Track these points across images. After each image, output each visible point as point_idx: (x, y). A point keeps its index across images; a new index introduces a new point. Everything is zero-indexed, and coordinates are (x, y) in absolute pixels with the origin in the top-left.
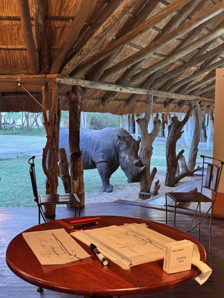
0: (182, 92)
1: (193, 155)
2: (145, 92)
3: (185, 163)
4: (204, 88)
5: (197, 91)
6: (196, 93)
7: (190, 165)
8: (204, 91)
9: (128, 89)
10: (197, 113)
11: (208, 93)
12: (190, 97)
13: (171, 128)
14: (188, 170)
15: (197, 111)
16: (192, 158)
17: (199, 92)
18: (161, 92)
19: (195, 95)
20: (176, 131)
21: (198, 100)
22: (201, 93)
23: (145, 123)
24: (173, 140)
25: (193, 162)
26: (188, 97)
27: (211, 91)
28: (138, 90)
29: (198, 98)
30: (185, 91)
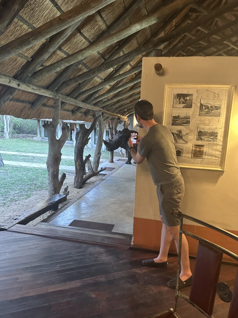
0: (88, 102)
1: (97, 158)
2: (51, 94)
3: (91, 166)
4: (106, 101)
5: (100, 103)
6: (99, 105)
7: (94, 167)
8: (106, 104)
9: (29, 87)
10: (101, 123)
11: (108, 107)
12: (95, 108)
13: (79, 135)
14: (93, 171)
15: (100, 120)
16: (96, 161)
17: (102, 104)
18: (69, 98)
19: (98, 106)
20: (83, 138)
21: (101, 112)
22: (103, 105)
23: (52, 129)
24: (81, 146)
25: (97, 164)
26: (93, 108)
27: (110, 105)
28: (42, 90)
29: (101, 109)
30: (91, 101)
